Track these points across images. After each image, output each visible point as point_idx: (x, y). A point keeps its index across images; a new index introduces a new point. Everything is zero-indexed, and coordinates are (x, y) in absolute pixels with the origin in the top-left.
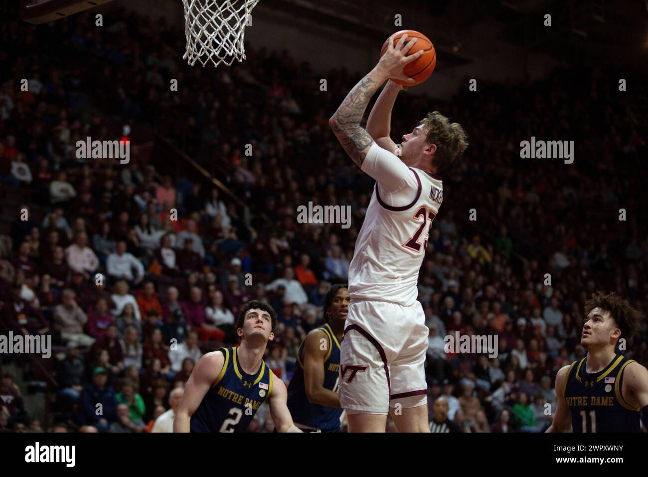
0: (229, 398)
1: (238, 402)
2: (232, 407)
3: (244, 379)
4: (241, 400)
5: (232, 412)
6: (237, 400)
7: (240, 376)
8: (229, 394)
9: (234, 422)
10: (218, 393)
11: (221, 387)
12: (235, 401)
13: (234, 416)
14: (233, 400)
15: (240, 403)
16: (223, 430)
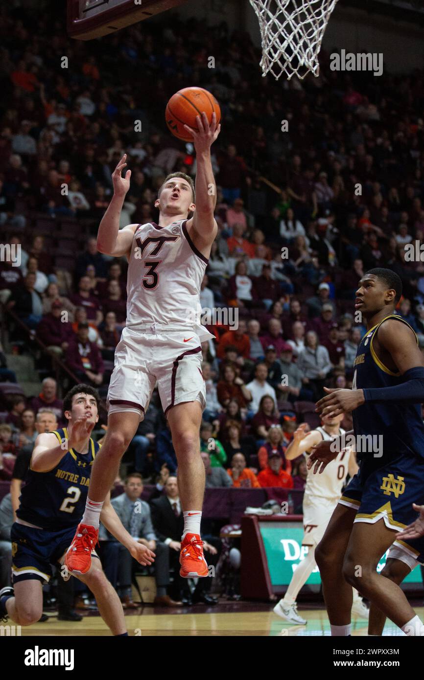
0: (66, 479)
1: (74, 481)
2: (70, 487)
3: (78, 460)
4: (77, 479)
5: (71, 490)
6: (73, 479)
7: (75, 457)
8: (66, 475)
9: (73, 501)
10: (56, 476)
11: (59, 470)
12: (72, 481)
13: (73, 495)
14: (69, 480)
15: (76, 482)
16: (63, 508)
